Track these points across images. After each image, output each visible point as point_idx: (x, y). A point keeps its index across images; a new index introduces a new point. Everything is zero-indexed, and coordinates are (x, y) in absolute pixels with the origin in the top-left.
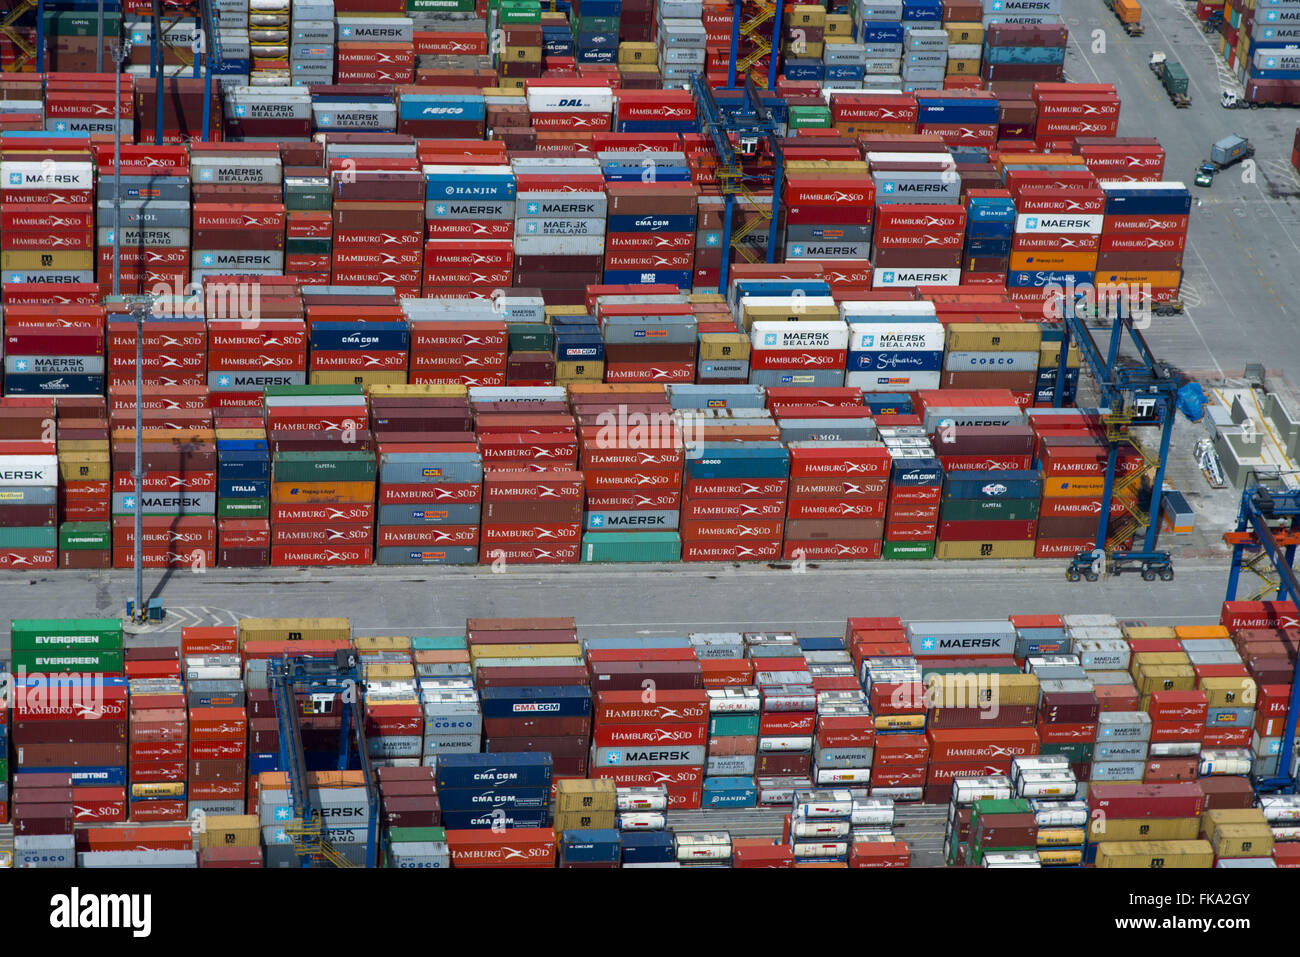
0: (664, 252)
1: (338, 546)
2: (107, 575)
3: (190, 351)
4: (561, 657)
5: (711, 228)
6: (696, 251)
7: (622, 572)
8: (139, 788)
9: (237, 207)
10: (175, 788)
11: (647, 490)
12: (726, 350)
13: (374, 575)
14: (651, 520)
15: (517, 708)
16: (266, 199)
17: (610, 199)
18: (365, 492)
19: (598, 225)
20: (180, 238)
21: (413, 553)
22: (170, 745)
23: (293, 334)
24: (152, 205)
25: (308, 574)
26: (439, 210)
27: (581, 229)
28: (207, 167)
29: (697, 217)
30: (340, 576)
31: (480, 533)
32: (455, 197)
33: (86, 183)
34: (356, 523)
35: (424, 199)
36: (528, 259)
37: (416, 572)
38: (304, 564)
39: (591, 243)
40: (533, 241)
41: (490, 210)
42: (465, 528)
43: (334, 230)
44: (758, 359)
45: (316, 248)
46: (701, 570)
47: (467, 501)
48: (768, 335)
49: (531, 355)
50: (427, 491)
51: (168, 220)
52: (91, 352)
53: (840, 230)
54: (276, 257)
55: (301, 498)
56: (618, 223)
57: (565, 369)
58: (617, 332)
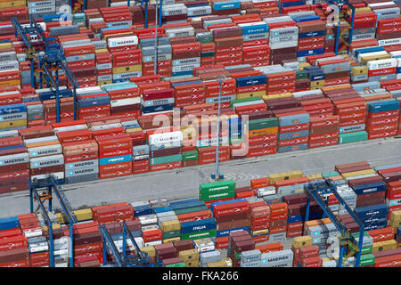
0: (316, 43)
1: (267, 148)
2: (199, 167)
3: (200, 93)
4: (370, 174)
5: (330, 34)
6: (325, 41)
7: (352, 145)
8: (255, 233)
9: (186, 45)
10: (266, 231)
11: (356, 119)
12: (361, 71)
13: (278, 156)
14: (357, 128)
15: (364, 191)
16: (192, 41)
17: (299, 28)
18: (274, 130)
19: (296, 37)
20: (169, 57)
21: (289, 148)
22: (265, 217)
23: (232, 83)
24: (159, 47)
25: (259, 159)
26: (246, 38)
27: (291, 39)
28: (171, 33)
29: (326, 31)
30: (269, 158)
31: (309, 139)
32: (251, 33)
33: (136, 42)
34: (272, 141)
35: (241, 35)
36: (275, 50)
37: (291, 154)
38: (256, 156)
39: (293, 43)
40: (276, 44)
41: (261, 36)
42: (304, 138)
43: (216, 49)
44: (371, 73)
45: (211, 55)
46: (375, 142)
47: (306, 129)
48: (373, 65)
49: (302, 80)
50: (294, 128)
51: (165, 51)
52: (171, 97)
53: (366, 29)
54: (198, 59)
55: (256, 135)
56: (302, 36)
57: (313, 84)
58: (327, 70)
